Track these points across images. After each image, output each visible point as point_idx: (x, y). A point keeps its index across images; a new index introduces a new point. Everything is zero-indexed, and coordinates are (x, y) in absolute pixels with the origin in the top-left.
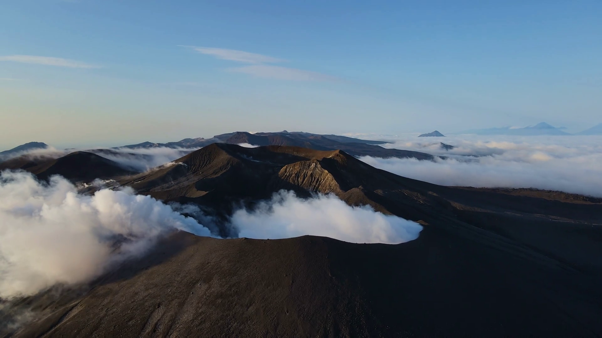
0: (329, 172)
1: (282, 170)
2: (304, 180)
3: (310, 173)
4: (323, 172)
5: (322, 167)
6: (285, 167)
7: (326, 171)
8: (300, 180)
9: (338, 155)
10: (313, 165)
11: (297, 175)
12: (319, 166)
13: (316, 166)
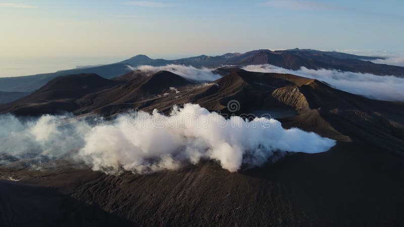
0: (304, 95)
1: (275, 91)
2: (287, 99)
3: (292, 94)
4: (300, 95)
5: (300, 91)
6: (276, 90)
7: (302, 95)
8: (285, 99)
9: (313, 83)
10: (294, 90)
11: (284, 96)
12: (298, 90)
13: (296, 91)
